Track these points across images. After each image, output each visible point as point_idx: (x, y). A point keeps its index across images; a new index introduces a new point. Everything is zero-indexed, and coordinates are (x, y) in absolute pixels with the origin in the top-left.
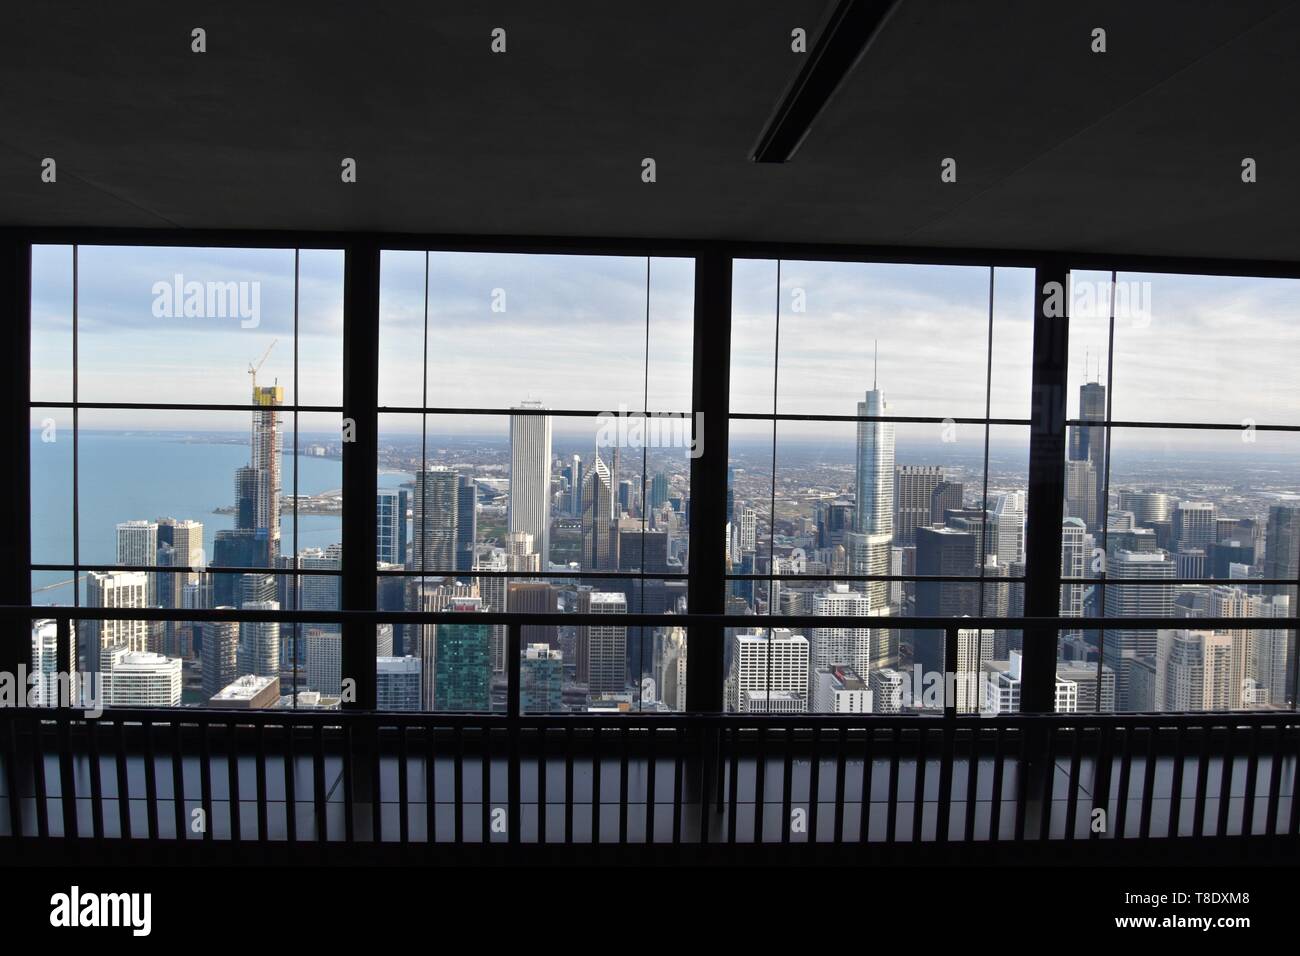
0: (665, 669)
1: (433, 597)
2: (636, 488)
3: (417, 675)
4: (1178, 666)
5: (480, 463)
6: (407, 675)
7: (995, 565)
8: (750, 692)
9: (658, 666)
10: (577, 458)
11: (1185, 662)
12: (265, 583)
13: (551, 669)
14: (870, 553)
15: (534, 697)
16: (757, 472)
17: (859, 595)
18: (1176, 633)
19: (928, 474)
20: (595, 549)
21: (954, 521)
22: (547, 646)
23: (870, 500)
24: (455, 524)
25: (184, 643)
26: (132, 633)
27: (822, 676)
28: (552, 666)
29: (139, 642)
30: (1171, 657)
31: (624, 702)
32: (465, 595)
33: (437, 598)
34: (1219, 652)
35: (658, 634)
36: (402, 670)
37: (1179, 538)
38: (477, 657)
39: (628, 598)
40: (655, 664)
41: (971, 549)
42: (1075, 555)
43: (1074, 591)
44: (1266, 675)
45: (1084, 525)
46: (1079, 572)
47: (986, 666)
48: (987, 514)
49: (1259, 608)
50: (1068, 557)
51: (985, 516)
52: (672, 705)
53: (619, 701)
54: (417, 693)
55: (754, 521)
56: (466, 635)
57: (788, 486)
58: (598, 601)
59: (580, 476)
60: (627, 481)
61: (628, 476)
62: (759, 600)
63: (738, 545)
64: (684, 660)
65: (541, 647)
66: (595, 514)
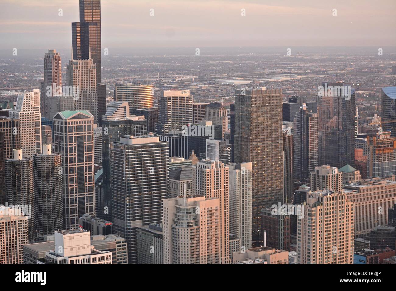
4: (180, 228)
7: (21, 159)
11: (185, 225)
18: (177, 201)
30: (174, 222)
34: (210, 213)
42: (86, 144)
43: (86, 174)
44: (238, 229)
45: (92, 116)
46: (90, 159)
47: (24, 249)
48: (8, 111)
49: (231, 174)
50: (80, 146)
51: (6, 114)
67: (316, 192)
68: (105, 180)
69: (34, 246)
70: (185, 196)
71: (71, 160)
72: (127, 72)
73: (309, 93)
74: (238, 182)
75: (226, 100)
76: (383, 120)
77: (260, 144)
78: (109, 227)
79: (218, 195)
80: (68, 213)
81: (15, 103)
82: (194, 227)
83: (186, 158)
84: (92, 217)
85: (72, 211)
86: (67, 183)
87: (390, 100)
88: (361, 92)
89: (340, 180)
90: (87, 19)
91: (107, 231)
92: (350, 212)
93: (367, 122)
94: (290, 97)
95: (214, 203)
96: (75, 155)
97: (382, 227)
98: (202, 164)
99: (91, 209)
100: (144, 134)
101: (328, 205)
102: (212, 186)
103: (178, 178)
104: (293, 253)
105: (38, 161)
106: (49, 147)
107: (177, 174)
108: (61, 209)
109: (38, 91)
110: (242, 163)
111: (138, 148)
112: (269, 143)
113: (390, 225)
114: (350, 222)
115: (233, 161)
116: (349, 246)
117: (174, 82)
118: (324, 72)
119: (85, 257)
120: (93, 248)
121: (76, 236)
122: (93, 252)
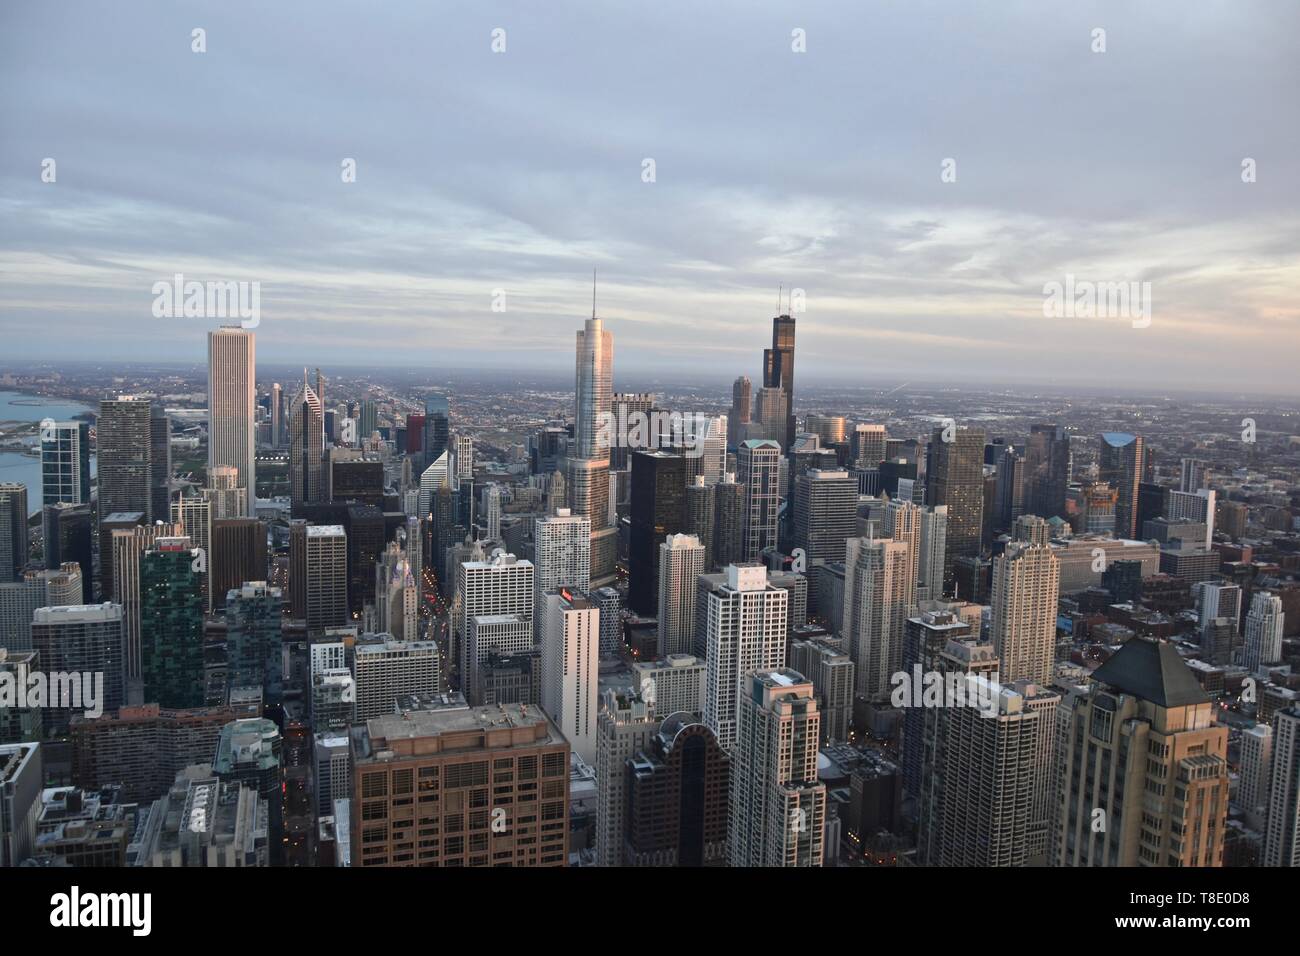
0: (391, 599)
2: (342, 417)
3: (118, 623)
4: (864, 571)
5: (164, 393)
6: (106, 624)
7: (702, 485)
8: (476, 618)
9: (382, 597)
10: (277, 386)
11: (869, 567)
13: (270, 608)
14: (589, 478)
15: (252, 637)
16: (464, 400)
17: (580, 518)
18: (862, 541)
19: (638, 400)
22: (264, 583)
23: (589, 426)
24: (149, 459)
27: (549, 597)
28: (270, 604)
30: (858, 563)
31: (349, 636)
32: (167, 535)
33: (135, 539)
34: (897, 557)
35: (381, 565)
36: (101, 619)
37: (856, 457)
38: (187, 600)
39: (347, 530)
40: (379, 596)
41: (682, 471)
42: (771, 475)
43: (770, 506)
44: (928, 575)
45: (779, 447)
46: (774, 490)
47: (699, 580)
49: (924, 517)
50: (765, 476)
52: (399, 635)
53: (344, 636)
54: (119, 642)
55: (471, 449)
56: (174, 576)
57: (497, 413)
58: (317, 535)
59: (281, 405)
60: (331, 410)
61: (333, 405)
62: (478, 526)
63: (455, 473)
64: (410, 590)
65: (258, 584)
66: (306, 444)
67: (1017, 544)
68: (789, 514)
69: (709, 577)
70: (872, 536)
71: (755, 490)
72: (820, 402)
73: (1017, 435)
74: (930, 526)
75: (924, 438)
76: (1100, 470)
77: (957, 487)
78: (789, 562)
79: (907, 538)
80: (748, 546)
82: (878, 571)
83: (876, 497)
84: (772, 552)
85: (753, 543)
86: (749, 514)
87: (1111, 447)
88: (1077, 437)
89: (1046, 532)
90: (781, 345)
91: (787, 567)
92: (1055, 568)
93: (1083, 470)
94: (996, 437)
95: (902, 547)
96: (759, 486)
97: (1094, 589)
98: (892, 504)
99: (772, 543)
100: (833, 469)
101: (1030, 559)
102: (902, 528)
103: (866, 517)
104: (987, 608)
105: (721, 489)
106: (733, 475)
107: (865, 512)
108: (741, 541)
109: (725, 418)
110: (936, 504)
111: (825, 482)
112: (967, 487)
113: (1103, 587)
114: (1054, 580)
115: (926, 503)
116: (1052, 606)
117: (869, 415)
118: (1034, 414)
119: (759, 593)
120: (768, 584)
121: (752, 570)
122: (768, 589)
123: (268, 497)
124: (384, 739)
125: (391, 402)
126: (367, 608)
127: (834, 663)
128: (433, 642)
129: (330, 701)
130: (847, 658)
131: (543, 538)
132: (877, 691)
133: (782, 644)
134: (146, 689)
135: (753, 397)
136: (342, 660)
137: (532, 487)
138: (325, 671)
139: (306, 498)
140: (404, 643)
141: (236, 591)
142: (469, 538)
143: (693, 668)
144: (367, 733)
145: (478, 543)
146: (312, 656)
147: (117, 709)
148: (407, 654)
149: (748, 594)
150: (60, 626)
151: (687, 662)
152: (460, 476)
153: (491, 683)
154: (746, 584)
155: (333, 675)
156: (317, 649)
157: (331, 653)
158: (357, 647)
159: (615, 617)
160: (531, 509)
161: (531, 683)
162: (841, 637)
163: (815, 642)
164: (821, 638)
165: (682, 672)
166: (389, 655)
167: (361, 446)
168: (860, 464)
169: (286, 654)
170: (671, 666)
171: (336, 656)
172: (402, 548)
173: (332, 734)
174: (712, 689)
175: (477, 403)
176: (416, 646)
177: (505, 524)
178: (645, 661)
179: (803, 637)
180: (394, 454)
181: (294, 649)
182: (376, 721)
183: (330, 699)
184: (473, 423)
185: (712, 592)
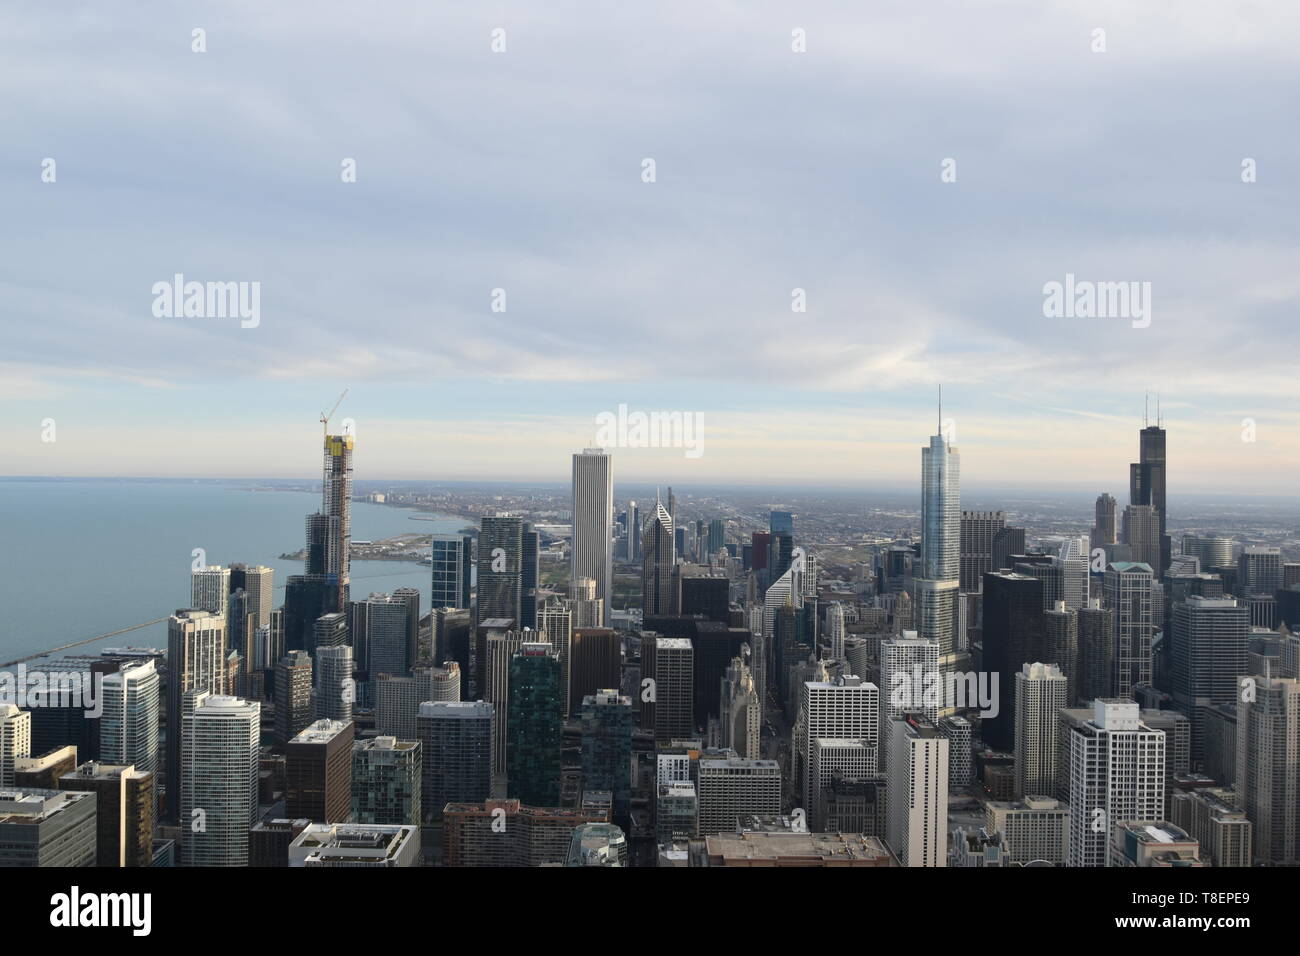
0: (735, 716)
1: (501, 643)
2: (692, 534)
3: (488, 720)
4: (1260, 715)
5: (536, 510)
6: (478, 720)
7: (1063, 611)
8: (820, 740)
9: (726, 712)
10: (633, 504)
11: (1267, 710)
12: (337, 627)
13: (621, 716)
14: (938, 599)
15: (604, 743)
16: (810, 517)
17: (928, 641)
18: (1257, 680)
19: (989, 518)
20: (657, 595)
21: (1019, 567)
22: (616, 692)
23: (936, 545)
24: (520, 569)
25: (255, 686)
26: (212, 676)
27: (895, 723)
28: (622, 712)
29: (218, 686)
30: (1253, 706)
31: (694, 749)
32: (533, 639)
33: (506, 643)
35: (727, 680)
36: (474, 715)
37: (1247, 583)
38: (547, 703)
39: (694, 643)
40: (723, 710)
41: (1039, 595)
42: (1143, 601)
43: (1142, 637)
45: (1152, 570)
46: (1147, 619)
47: (1060, 714)
48: (1051, 559)
50: (1136, 603)
51: (1049, 561)
52: (741, 751)
53: (689, 748)
54: (488, 738)
55: (816, 567)
56: (537, 680)
57: (842, 531)
58: (665, 647)
59: (636, 521)
60: (682, 527)
61: (683, 522)
62: (822, 646)
63: (800, 591)
64: (754, 707)
65: (610, 692)
66: (657, 560)
68: (1166, 643)
69: (1077, 714)
70: (1268, 675)
71: (1124, 618)
72: (1200, 522)
78: (1168, 700)
80: (1118, 679)
81: (1060, 550)
82: (1279, 715)
83: (1274, 630)
84: (1147, 687)
85: (1124, 676)
86: (1118, 644)
90: (1150, 459)
91: (1164, 706)
96: (1129, 613)
98: (1293, 638)
99: (1147, 677)
100: (1219, 597)
103: (1262, 652)
105: (1083, 615)
106: (1098, 601)
107: (1262, 647)
108: (1109, 674)
111: (1208, 611)
117: (1260, 536)
119: (1131, 733)
120: (1142, 724)
121: (1121, 707)
122: (1141, 729)
123: (622, 608)
124: (722, 856)
125: (739, 519)
126: (712, 722)
127: (1226, 821)
128: (775, 762)
129: (674, 813)
130: (1243, 816)
131: (888, 661)
132: (1282, 859)
133: (1159, 794)
134: (509, 784)
135: (1118, 515)
136: (686, 774)
137: (878, 607)
138: (670, 783)
139: (657, 612)
140: (747, 760)
141: (591, 698)
142: (813, 657)
143: (1055, 812)
144: (706, 849)
145: (823, 663)
146: (659, 766)
147: (484, 801)
148: (749, 772)
149: (1118, 734)
150: (439, 720)
151: (1048, 805)
152: (804, 594)
153: (834, 810)
154: (1115, 722)
155: (677, 787)
156: (664, 760)
157: (676, 764)
158: (701, 761)
159: (968, 750)
160: (877, 630)
161: (875, 811)
162: (1233, 790)
163: (1202, 794)
164: (1209, 790)
165: (1043, 816)
166: (731, 772)
167: (710, 562)
168: (1252, 591)
169: (634, 762)
170: (1029, 808)
171: (681, 768)
172: (746, 664)
173: (675, 847)
174: (1076, 839)
175: (822, 521)
176: (758, 764)
177: (849, 645)
178: (1000, 800)
179: (1187, 788)
180: (739, 571)
181: (642, 758)
182: (714, 839)
183: (674, 811)
184: (819, 541)
185: (1076, 729)
